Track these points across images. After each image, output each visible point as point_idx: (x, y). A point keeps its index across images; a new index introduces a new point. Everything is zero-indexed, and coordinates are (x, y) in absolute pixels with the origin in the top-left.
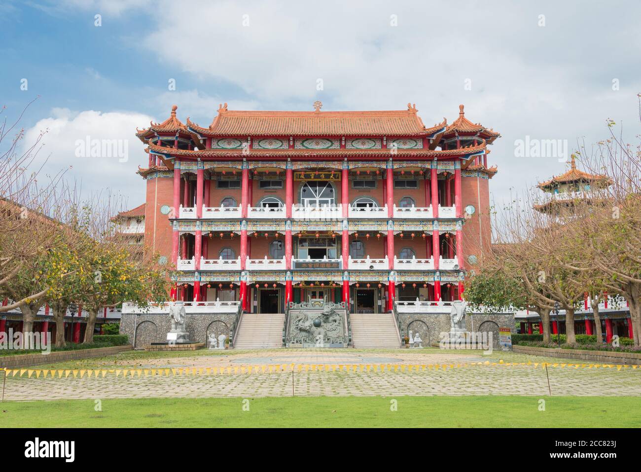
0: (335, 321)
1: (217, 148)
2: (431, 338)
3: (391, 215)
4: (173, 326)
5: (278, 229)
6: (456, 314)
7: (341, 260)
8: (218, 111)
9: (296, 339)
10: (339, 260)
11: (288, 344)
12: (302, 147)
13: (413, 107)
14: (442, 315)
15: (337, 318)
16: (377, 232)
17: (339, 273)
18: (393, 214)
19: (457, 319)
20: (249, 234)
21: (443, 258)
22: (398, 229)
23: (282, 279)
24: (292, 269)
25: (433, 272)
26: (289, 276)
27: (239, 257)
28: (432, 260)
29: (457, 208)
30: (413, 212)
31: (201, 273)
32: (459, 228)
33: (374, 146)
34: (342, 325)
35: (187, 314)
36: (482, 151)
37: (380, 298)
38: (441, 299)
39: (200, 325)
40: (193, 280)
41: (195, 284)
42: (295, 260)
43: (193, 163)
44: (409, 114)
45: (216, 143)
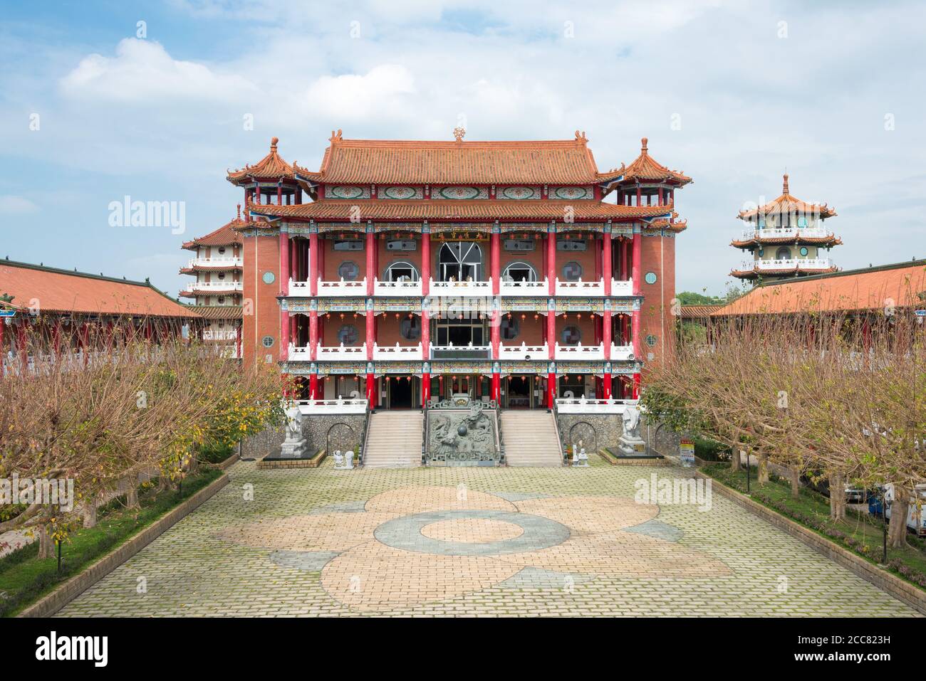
0: (484, 427)
1: (331, 198)
2: (598, 444)
3: (552, 292)
4: (288, 435)
5: (412, 308)
6: (630, 420)
7: (490, 347)
8: (330, 140)
9: (437, 456)
10: (488, 348)
11: (430, 462)
12: (440, 197)
13: (582, 136)
14: (612, 416)
15: (486, 423)
16: (535, 313)
17: (488, 364)
18: (554, 291)
19: (630, 425)
20: (376, 315)
21: (615, 345)
22: (560, 309)
23: (418, 372)
24: (430, 359)
25: (603, 363)
26: (426, 369)
27: (365, 344)
28: (601, 348)
29: (635, 283)
30: (580, 289)
31: (318, 363)
32: (637, 308)
33: (532, 195)
34: (492, 431)
35: (303, 415)
36: (669, 215)
37: (536, 388)
38: (611, 396)
39: (320, 428)
40: (308, 372)
41: (311, 378)
42: (434, 348)
43: (305, 224)
44: (577, 145)
45: (330, 191)
